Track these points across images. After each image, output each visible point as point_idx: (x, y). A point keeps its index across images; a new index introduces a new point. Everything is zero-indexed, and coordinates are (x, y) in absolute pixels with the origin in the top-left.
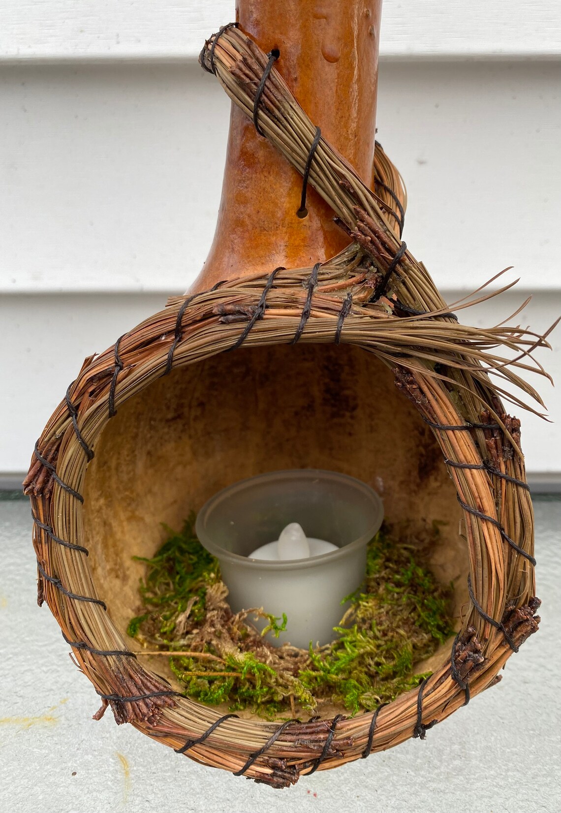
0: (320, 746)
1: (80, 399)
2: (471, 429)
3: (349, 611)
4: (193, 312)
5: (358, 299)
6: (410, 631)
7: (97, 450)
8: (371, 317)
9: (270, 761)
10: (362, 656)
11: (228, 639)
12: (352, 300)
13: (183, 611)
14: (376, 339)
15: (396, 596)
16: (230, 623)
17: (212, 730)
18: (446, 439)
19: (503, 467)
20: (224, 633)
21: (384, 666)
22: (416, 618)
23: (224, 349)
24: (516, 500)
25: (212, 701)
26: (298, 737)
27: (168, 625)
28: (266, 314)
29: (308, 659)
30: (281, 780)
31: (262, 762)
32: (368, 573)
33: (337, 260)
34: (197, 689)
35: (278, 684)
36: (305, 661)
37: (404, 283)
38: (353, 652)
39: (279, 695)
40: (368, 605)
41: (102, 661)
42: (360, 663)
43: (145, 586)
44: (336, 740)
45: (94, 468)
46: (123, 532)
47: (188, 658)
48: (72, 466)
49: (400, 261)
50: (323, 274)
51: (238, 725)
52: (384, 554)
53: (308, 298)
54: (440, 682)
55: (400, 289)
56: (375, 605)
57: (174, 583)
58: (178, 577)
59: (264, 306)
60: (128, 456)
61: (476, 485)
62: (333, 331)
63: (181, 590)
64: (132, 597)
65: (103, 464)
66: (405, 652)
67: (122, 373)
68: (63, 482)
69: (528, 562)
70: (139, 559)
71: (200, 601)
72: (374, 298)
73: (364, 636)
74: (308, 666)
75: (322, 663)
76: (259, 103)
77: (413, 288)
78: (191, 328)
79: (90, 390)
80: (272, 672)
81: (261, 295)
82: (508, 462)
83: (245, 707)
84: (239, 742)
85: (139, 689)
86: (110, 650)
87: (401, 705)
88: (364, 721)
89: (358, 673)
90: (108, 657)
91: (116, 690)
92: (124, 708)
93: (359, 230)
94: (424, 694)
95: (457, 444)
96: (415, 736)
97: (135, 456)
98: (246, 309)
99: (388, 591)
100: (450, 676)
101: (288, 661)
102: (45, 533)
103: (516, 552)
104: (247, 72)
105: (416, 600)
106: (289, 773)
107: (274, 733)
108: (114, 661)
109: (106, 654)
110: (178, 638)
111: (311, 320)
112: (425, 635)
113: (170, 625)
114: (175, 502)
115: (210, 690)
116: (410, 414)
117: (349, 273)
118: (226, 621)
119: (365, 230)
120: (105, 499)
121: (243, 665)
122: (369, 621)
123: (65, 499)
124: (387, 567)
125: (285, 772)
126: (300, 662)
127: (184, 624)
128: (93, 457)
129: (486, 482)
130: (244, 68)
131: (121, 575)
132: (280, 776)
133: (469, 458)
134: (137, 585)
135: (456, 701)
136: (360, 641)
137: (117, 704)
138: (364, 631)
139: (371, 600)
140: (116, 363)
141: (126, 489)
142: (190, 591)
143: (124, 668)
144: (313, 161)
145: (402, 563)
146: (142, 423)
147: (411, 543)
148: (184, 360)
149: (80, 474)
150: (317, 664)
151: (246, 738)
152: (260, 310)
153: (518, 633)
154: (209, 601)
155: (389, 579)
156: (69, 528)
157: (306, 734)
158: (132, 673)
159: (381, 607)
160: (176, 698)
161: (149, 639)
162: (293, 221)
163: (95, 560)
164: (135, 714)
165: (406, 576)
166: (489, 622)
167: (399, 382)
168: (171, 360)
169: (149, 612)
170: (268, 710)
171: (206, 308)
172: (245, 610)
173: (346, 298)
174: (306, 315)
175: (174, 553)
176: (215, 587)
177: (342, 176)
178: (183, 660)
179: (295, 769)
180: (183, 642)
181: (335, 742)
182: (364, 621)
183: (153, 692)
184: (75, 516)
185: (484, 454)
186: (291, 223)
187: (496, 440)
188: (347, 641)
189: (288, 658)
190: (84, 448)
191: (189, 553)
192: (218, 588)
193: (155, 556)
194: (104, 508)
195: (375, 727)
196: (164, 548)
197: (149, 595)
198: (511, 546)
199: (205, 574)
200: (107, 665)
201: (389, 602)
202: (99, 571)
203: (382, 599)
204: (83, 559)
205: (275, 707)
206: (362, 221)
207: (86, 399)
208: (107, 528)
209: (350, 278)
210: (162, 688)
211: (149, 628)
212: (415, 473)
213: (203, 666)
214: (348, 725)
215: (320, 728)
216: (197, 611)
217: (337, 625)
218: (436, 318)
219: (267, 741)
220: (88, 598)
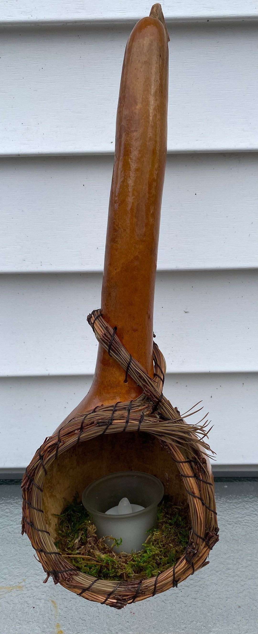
0: (136, 590)
2: (189, 462)
3: (149, 537)
4: (87, 422)
5: (146, 414)
6: (175, 545)
8: (151, 421)
9: (116, 597)
10: (154, 555)
11: (97, 549)
12: (144, 415)
13: (77, 538)
14: (152, 431)
15: (169, 529)
17: (92, 584)
18: (180, 466)
19: (201, 477)
20: (95, 547)
21: (163, 560)
22: (177, 539)
24: (207, 489)
25: (91, 574)
26: (127, 586)
27: (71, 544)
28: (113, 423)
29: (131, 557)
30: (120, 605)
31: (113, 597)
32: (157, 519)
33: (139, 399)
35: (119, 568)
37: (163, 409)
38: (150, 554)
39: (119, 573)
40: (157, 534)
41: (49, 556)
42: (153, 559)
43: (58, 528)
47: (80, 558)
48: (40, 479)
49: (161, 401)
50: (133, 405)
51: (102, 582)
52: (165, 511)
53: (128, 415)
55: (161, 410)
56: (160, 534)
57: (71, 526)
58: (73, 523)
59: (112, 419)
61: (191, 483)
62: (137, 428)
63: (74, 529)
64: (53, 533)
66: (172, 554)
67: (61, 444)
68: (37, 485)
69: (213, 513)
70: (55, 515)
71: (84, 533)
72: (152, 413)
73: (155, 547)
74: (131, 560)
75: (137, 559)
76: (110, 348)
77: (166, 411)
78: (86, 428)
79: (48, 450)
80: (116, 563)
81: (111, 414)
82: (203, 475)
84: (104, 588)
85: (64, 568)
87: (167, 572)
88: (153, 579)
89: (152, 563)
90: (52, 555)
91: (55, 568)
92: (58, 576)
93: (145, 391)
94: (175, 567)
95: (184, 468)
96: (174, 587)
98: (106, 421)
99: (166, 528)
100: (185, 559)
102: (28, 505)
103: (208, 509)
104: (106, 338)
105: (177, 531)
106: (123, 602)
107: (117, 585)
108: (54, 556)
109: (51, 553)
110: (75, 550)
111: (129, 424)
113: (72, 544)
117: (143, 404)
118: (96, 542)
119: (148, 391)
121: (104, 560)
122: (157, 541)
123: (37, 491)
124: (166, 517)
126: (128, 559)
127: (78, 544)
128: (47, 474)
129: (195, 482)
130: (105, 337)
131: (48, 523)
132: (120, 603)
133: (188, 473)
134: (55, 527)
135: (189, 571)
136: (153, 549)
137: (54, 575)
138: (155, 545)
139: (159, 532)
140: (58, 440)
142: (79, 530)
143: (58, 559)
144: (129, 368)
145: (173, 515)
148: (84, 439)
149: (43, 482)
150: (135, 559)
151: (106, 587)
152: (111, 421)
153: (212, 542)
154: (88, 533)
155: (167, 522)
156: (38, 502)
157: (130, 585)
158: (61, 561)
159: (163, 534)
160: (78, 572)
162: (123, 385)
164: (63, 578)
165: (174, 521)
166: (199, 537)
167: (162, 445)
168: (78, 440)
169: (61, 539)
170: (114, 578)
171: (92, 421)
172: (104, 537)
173: (142, 414)
174: (127, 422)
175: (70, 512)
177: (139, 373)
179: (126, 600)
180: (77, 552)
181: (142, 588)
182: (155, 541)
183: (69, 569)
184: (40, 498)
185: (194, 472)
187: (198, 466)
188: (148, 549)
189: (123, 558)
190: (45, 472)
191: (78, 512)
192: (92, 528)
193: (61, 514)
194: (47, 493)
195: (157, 582)
196: (65, 510)
197: (60, 532)
198: (206, 507)
199: (86, 521)
200: (51, 558)
201: (166, 532)
203: (163, 531)
204: (42, 514)
205: (117, 578)
206: (147, 388)
207: (47, 453)
209: (143, 406)
210: (72, 567)
214: (147, 581)
215: (135, 583)
216: (83, 538)
217: (144, 543)
218: (174, 422)
219: (114, 588)
220: (44, 531)
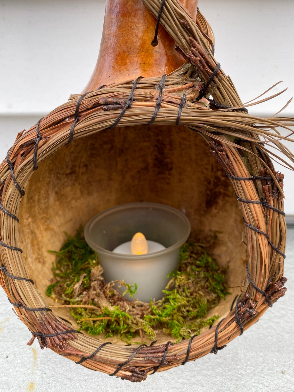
0: (159, 360)
1: (15, 158)
2: (254, 180)
3: (171, 281)
4: (87, 103)
5: (190, 97)
6: (205, 292)
7: (26, 190)
8: (198, 108)
9: (130, 368)
10: (179, 307)
11: (104, 298)
12: (186, 98)
13: (78, 281)
14: (203, 122)
15: (197, 273)
16: (104, 288)
17: (97, 352)
18: (240, 185)
19: (272, 202)
20: (101, 294)
21: (192, 313)
22: (209, 285)
23: (106, 127)
24: (278, 222)
25: (95, 333)
26: (146, 355)
27: (69, 289)
28: (133, 105)
29: (149, 308)
30: (137, 379)
31: (126, 369)
32: (181, 260)
33: (177, 73)
34: (86, 326)
35: (133, 323)
36: (147, 310)
37: (218, 88)
38: (175, 304)
39: (133, 329)
40: (182, 278)
41: (32, 314)
42: (178, 311)
43: (55, 267)
44: (168, 357)
45: (25, 201)
46: (42, 237)
47: (81, 308)
48: (11, 200)
49: (217, 74)
50: (168, 81)
51: (111, 348)
52: (190, 249)
53: (159, 95)
54: (229, 324)
55: (215, 92)
56: (186, 278)
57: (72, 265)
58: (74, 262)
59: (132, 99)
60: (44, 194)
61: (256, 213)
62: (175, 117)
63: (76, 268)
64: (48, 273)
65: (30, 199)
66: (203, 304)
67: (41, 142)
68: (6, 209)
69: (282, 257)
70: (52, 252)
71: (87, 276)
72: (198, 98)
73: (180, 296)
74: (149, 312)
75: (157, 311)
77: (224, 92)
78: (85, 113)
79: (22, 152)
80: (130, 317)
81: (130, 92)
82: (275, 200)
83: (114, 335)
84: (113, 358)
85: (54, 330)
86: (37, 308)
87: (205, 337)
88: (184, 345)
89: (177, 316)
90: (35, 312)
91: (41, 330)
92: (45, 340)
93: (192, 53)
94: (218, 331)
95: (246, 189)
97: (49, 194)
98: (121, 101)
99: (192, 270)
100: (235, 321)
101: (137, 309)
103: (275, 251)
105: (209, 276)
106: (141, 375)
107: (133, 353)
108: (39, 314)
109: (34, 310)
110: (75, 297)
111: (162, 109)
112: (213, 294)
113: (71, 289)
114: (71, 220)
115: (94, 327)
116: (203, 172)
117: (184, 81)
118: (103, 287)
119: (196, 53)
120: (32, 219)
121: (113, 313)
122: (183, 287)
123: (8, 220)
124: (191, 257)
125: (139, 374)
126: (145, 310)
127: (79, 289)
128: (24, 194)
129: (261, 210)
131: (42, 261)
132: (136, 377)
134: (51, 266)
135: (236, 334)
136: (178, 299)
137: (41, 338)
138: (180, 293)
139: (183, 275)
140: (37, 135)
141: (44, 213)
142: (81, 270)
143: (45, 318)
144: (164, 7)
145: (199, 254)
146: (52, 176)
147: (202, 243)
148: (80, 134)
149: (16, 205)
150: (154, 311)
151: (117, 356)
152: (129, 102)
153: (274, 297)
154: (92, 276)
155: (193, 263)
156: (10, 237)
157: (151, 353)
158: (50, 321)
159: (189, 279)
160: (75, 334)
161: (58, 297)
162: (149, 48)
163: (27, 253)
164: (52, 344)
165: (203, 262)
166: (259, 291)
167: (214, 150)
168: (72, 134)
169: (58, 282)
170: (127, 337)
171: (94, 100)
172: (113, 281)
173: (183, 96)
174: (158, 106)
175: (71, 248)
176: (96, 268)
177: (183, 17)
178: (78, 310)
179: (144, 372)
180: (78, 299)
181: (168, 358)
182: (180, 287)
183: (63, 331)
184: (14, 230)
185: (260, 195)
186: (148, 49)
187: (269, 186)
188: (171, 299)
189: (137, 307)
190: (18, 189)
191: (80, 248)
192: (98, 269)
193: (61, 250)
194: (31, 223)
195: (191, 349)
196: (66, 246)
197: (58, 272)
198: (273, 248)
199: (90, 260)
200: (35, 316)
201: (193, 276)
202: (29, 259)
203: (189, 275)
204: (19, 255)
205: (131, 335)
206: (194, 47)
207: (19, 158)
208: (33, 235)
209: (184, 85)
210: (67, 328)
211: (58, 291)
212: (204, 205)
213: (89, 313)
214: (175, 348)
215: (159, 350)
216: (85, 282)
217: (164, 289)
218: (237, 110)
219: (129, 357)
220: (23, 278)
